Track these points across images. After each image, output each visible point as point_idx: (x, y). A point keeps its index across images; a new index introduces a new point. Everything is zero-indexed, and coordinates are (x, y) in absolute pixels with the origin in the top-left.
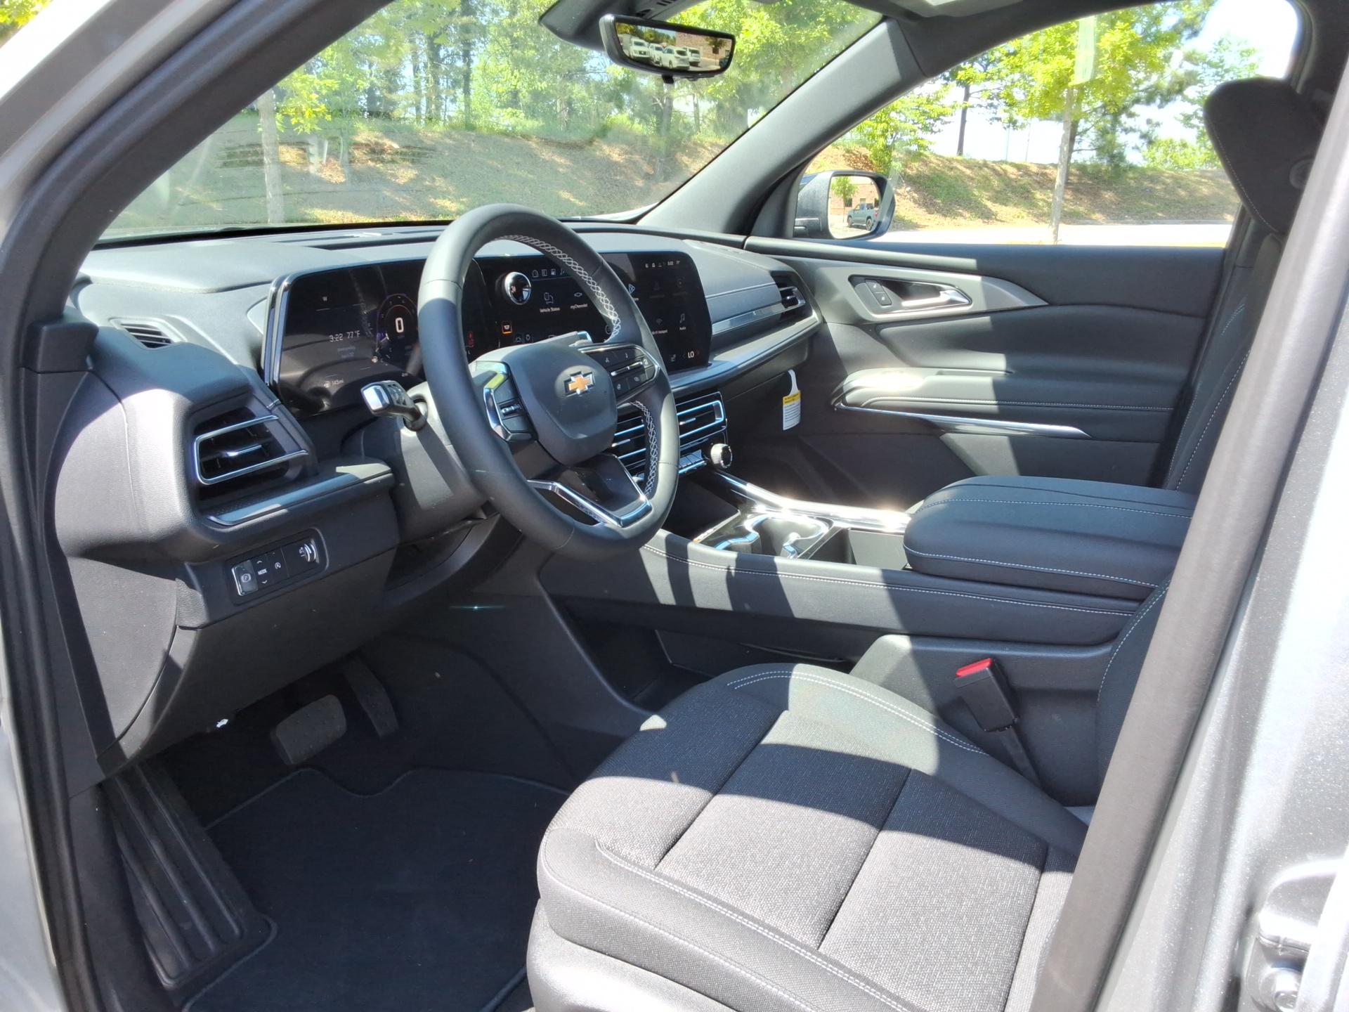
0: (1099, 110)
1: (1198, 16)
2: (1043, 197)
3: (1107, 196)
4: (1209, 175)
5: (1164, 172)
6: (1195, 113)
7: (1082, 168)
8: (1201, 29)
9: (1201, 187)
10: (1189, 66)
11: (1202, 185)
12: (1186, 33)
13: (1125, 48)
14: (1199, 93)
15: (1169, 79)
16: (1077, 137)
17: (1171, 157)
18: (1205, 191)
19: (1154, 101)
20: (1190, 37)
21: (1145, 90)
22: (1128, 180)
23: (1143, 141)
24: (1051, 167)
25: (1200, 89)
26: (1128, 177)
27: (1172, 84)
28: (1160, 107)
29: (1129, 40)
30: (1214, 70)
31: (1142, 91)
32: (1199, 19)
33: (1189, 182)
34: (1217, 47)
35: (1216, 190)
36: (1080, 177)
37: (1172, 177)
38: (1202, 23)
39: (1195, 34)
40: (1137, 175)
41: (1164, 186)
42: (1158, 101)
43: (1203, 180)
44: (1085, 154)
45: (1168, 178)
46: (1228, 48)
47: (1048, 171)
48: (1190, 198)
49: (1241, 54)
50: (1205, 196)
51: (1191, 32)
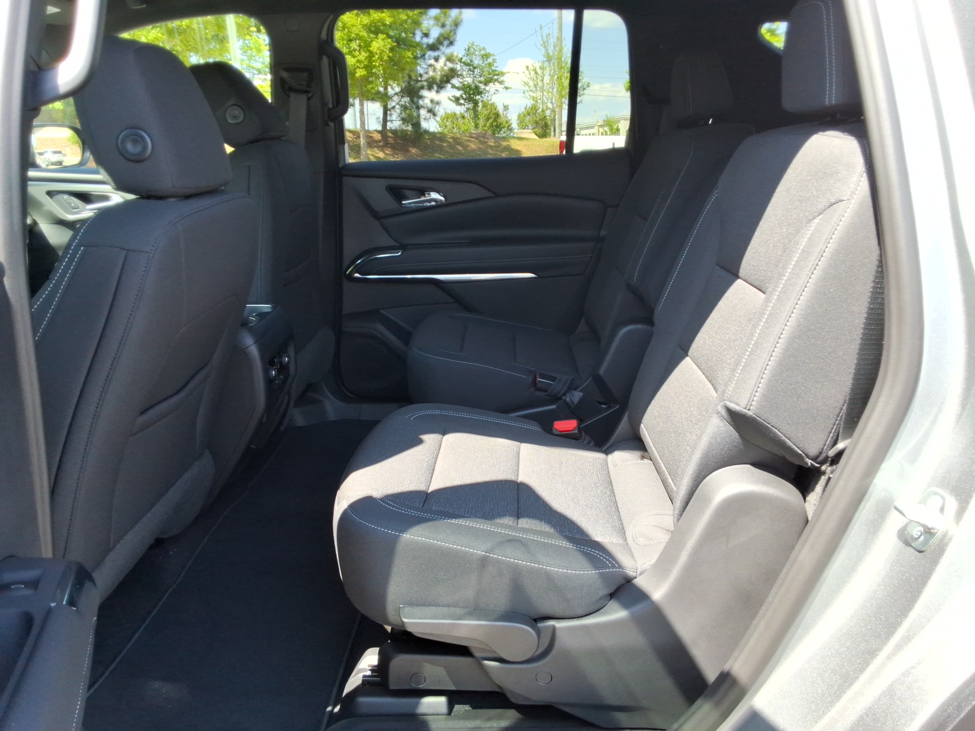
0: (399, 94)
1: (451, 32)
2: (372, 153)
3: (414, 151)
4: (474, 136)
5: (447, 135)
6: (461, 96)
7: (394, 132)
8: (455, 41)
9: (471, 144)
10: (450, 65)
11: (471, 143)
12: (446, 43)
13: (387, 52)
14: (461, 83)
15: (439, 73)
16: (388, 112)
17: (456, 125)
18: (473, 146)
19: (433, 88)
20: (448, 46)
21: (426, 81)
22: (426, 140)
23: (429, 114)
24: (375, 132)
25: (461, 81)
26: (425, 139)
27: (442, 76)
28: (437, 92)
29: (389, 46)
30: (468, 67)
31: (424, 81)
32: (452, 34)
33: (463, 141)
34: (467, 53)
35: (481, 146)
36: (395, 139)
37: (453, 138)
38: (455, 36)
39: (451, 44)
40: (431, 137)
41: (448, 144)
42: (435, 88)
43: (472, 139)
44: (395, 123)
45: (450, 138)
46: (474, 53)
47: (373, 135)
48: (466, 151)
49: (482, 57)
50: (474, 149)
51: (448, 42)
